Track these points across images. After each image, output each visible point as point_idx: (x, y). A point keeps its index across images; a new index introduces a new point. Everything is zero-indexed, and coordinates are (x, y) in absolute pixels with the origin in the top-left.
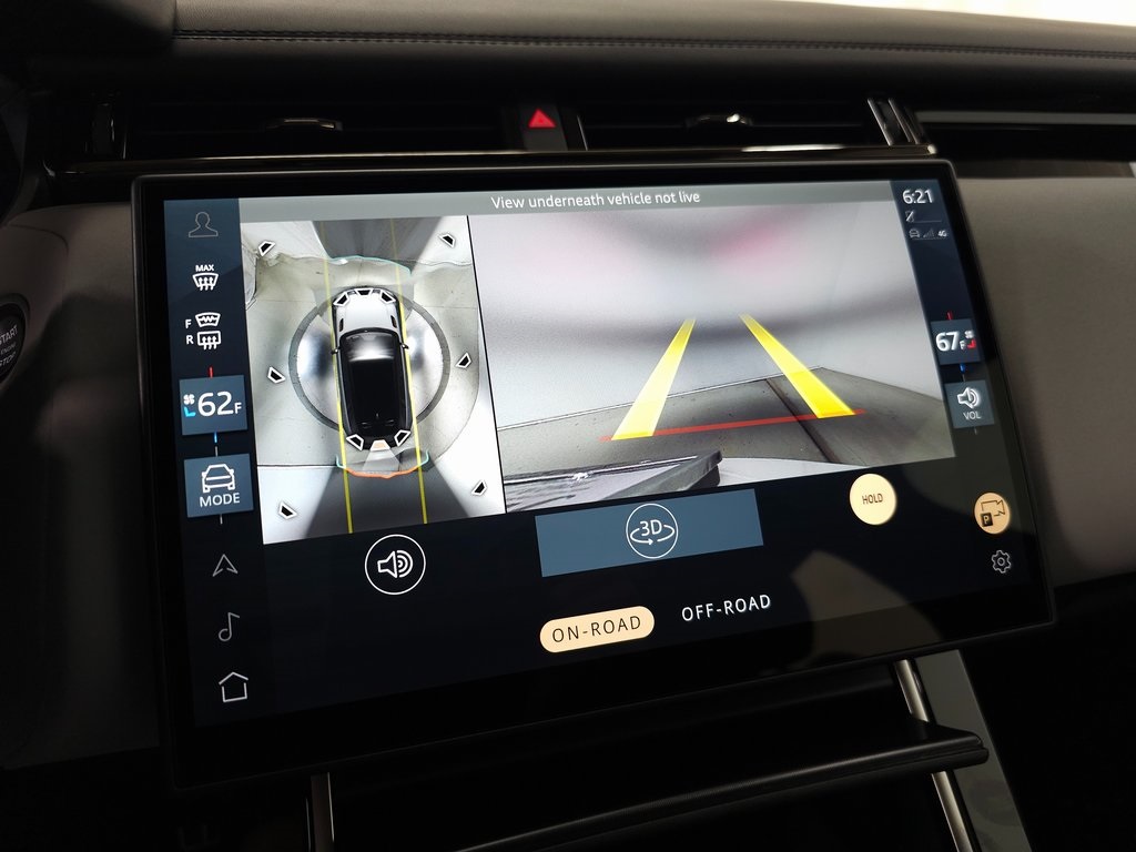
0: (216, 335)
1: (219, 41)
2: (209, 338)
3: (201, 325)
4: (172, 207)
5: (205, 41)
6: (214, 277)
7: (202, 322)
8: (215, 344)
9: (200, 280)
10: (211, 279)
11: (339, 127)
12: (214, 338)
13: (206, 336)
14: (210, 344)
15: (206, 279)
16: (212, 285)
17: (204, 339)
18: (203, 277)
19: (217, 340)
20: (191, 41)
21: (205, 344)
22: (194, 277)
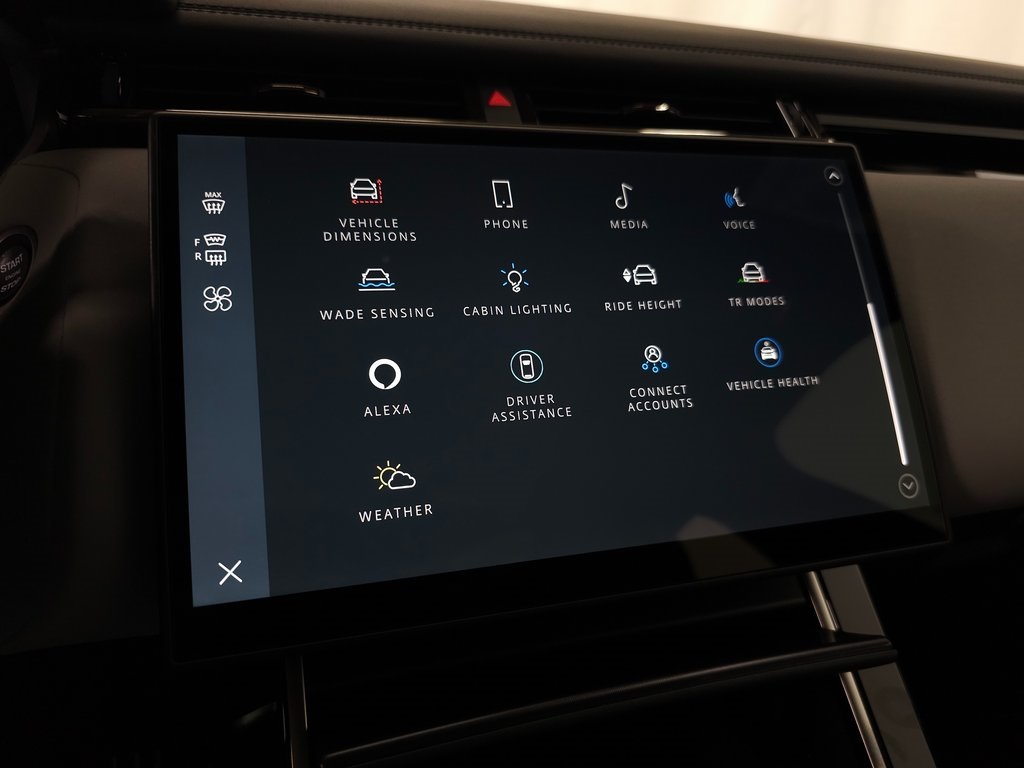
0: (222, 254)
1: (218, 14)
2: (216, 256)
3: (209, 245)
4: (185, 141)
5: (206, 13)
6: (221, 203)
7: (210, 242)
8: (221, 261)
9: (209, 205)
10: (218, 205)
11: (322, 95)
12: (220, 256)
13: (213, 254)
14: (216, 261)
15: (214, 205)
16: (220, 210)
17: (211, 256)
18: (211, 203)
19: (223, 259)
20: (194, 12)
21: (212, 261)
22: (203, 202)
